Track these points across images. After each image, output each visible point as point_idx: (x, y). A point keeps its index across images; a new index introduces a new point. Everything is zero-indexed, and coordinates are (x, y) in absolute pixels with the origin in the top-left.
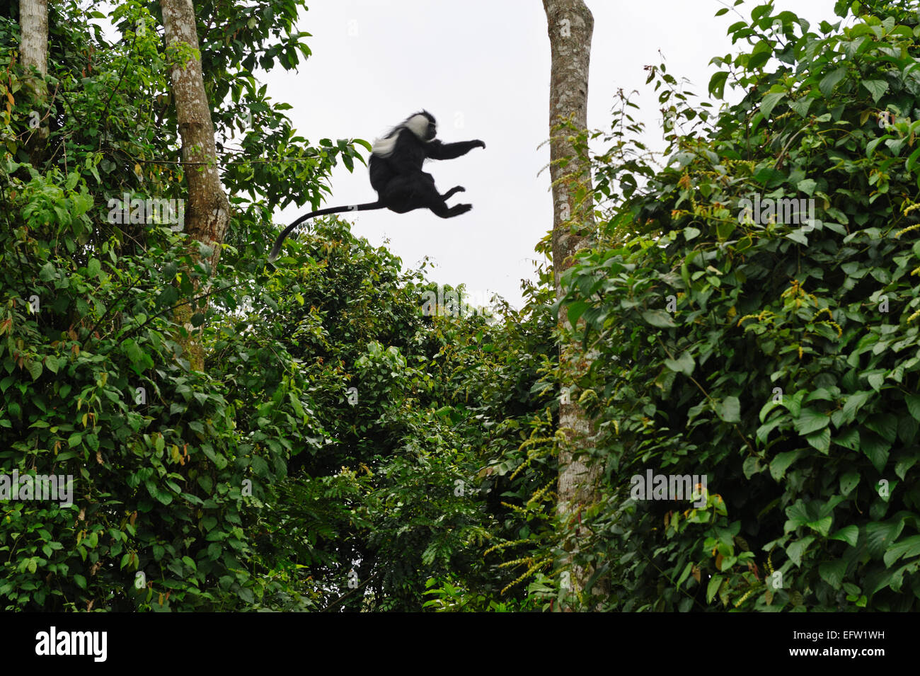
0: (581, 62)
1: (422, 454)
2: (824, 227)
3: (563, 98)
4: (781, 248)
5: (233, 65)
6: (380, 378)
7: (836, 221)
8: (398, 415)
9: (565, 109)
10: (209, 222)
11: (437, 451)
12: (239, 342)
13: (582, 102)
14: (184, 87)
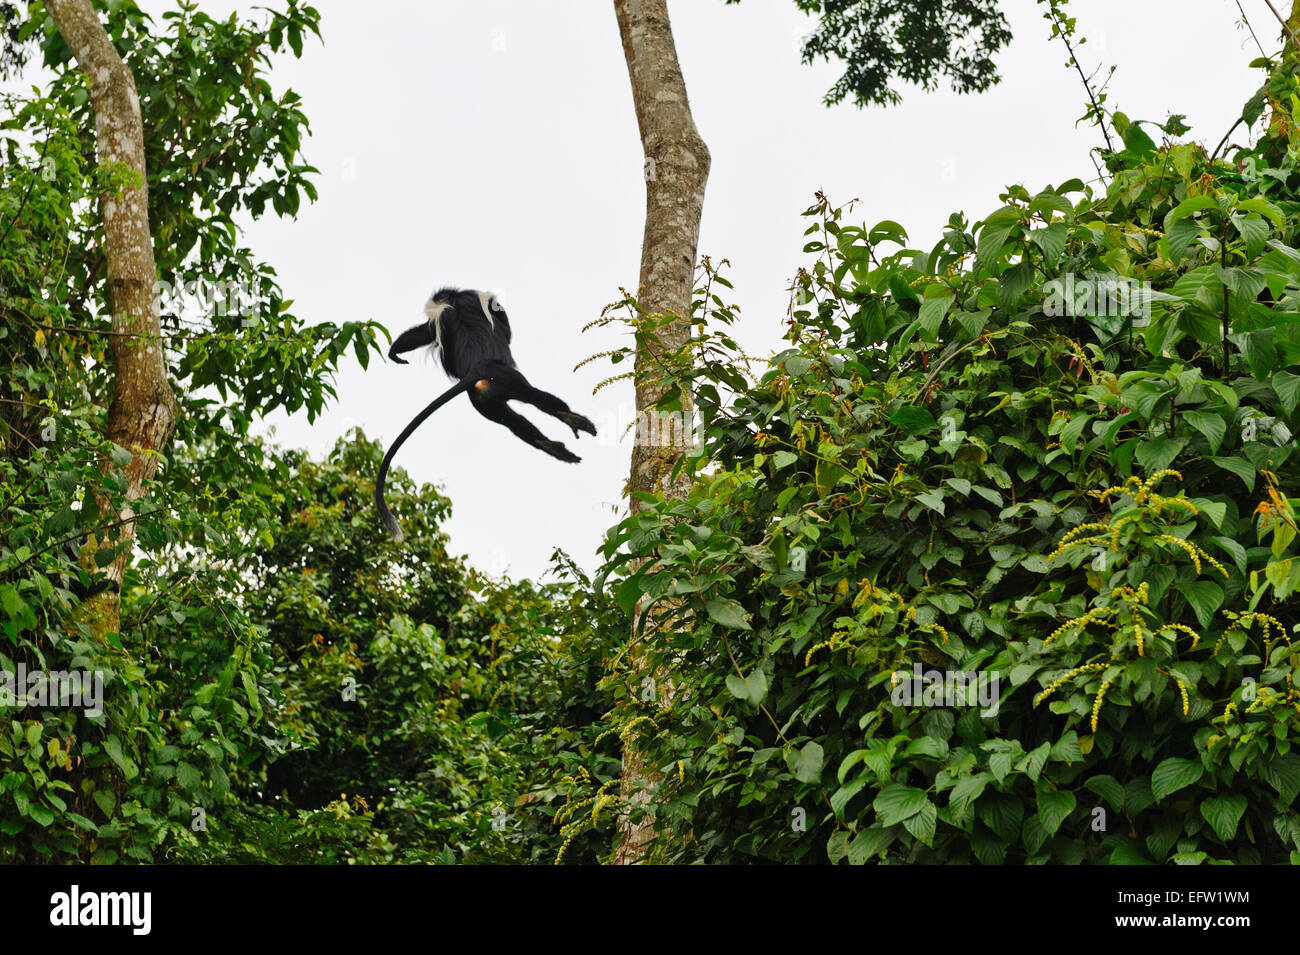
0: (689, 216)
1: (457, 782)
2: (972, 491)
3: (659, 266)
4: (909, 514)
5: (204, 206)
6: (406, 670)
7: (991, 485)
8: (427, 724)
9: (660, 282)
10: (143, 423)
11: (481, 778)
12: (174, 597)
13: (686, 273)
14: (120, 228)
